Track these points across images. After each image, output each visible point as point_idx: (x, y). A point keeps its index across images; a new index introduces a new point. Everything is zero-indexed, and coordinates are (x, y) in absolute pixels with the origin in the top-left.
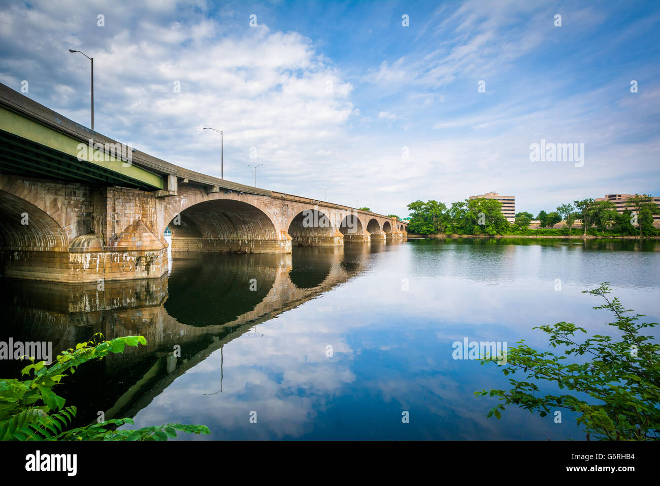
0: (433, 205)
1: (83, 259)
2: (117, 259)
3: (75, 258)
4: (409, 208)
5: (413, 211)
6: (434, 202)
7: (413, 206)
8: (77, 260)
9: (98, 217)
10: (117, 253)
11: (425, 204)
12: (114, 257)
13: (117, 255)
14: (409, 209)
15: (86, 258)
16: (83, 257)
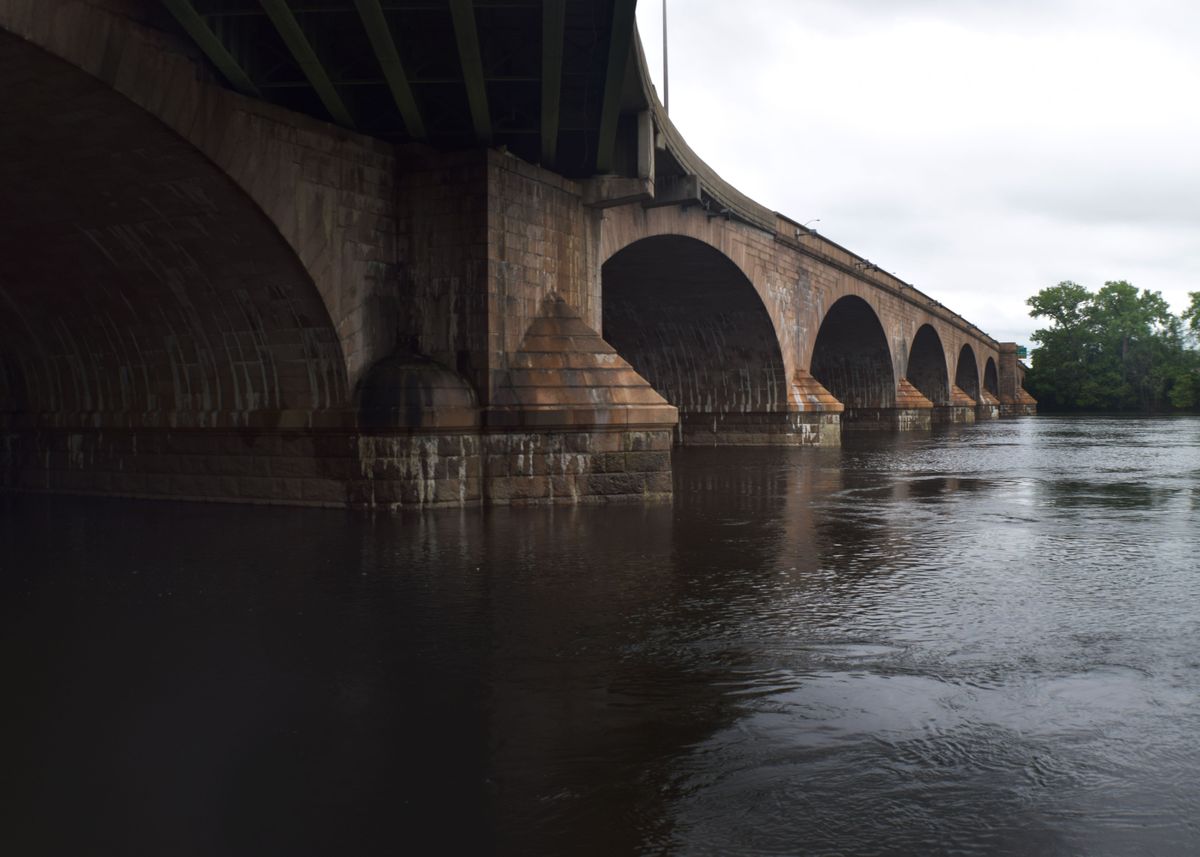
0: (1122, 302)
1: (415, 461)
2: (527, 460)
3: (380, 452)
4: (1032, 308)
5: (1047, 323)
6: (1125, 291)
7: (1046, 303)
8: (391, 465)
9: (436, 282)
10: (524, 438)
11: (1090, 296)
12: (516, 452)
13: (526, 445)
14: (1034, 314)
15: (424, 454)
16: (416, 451)
